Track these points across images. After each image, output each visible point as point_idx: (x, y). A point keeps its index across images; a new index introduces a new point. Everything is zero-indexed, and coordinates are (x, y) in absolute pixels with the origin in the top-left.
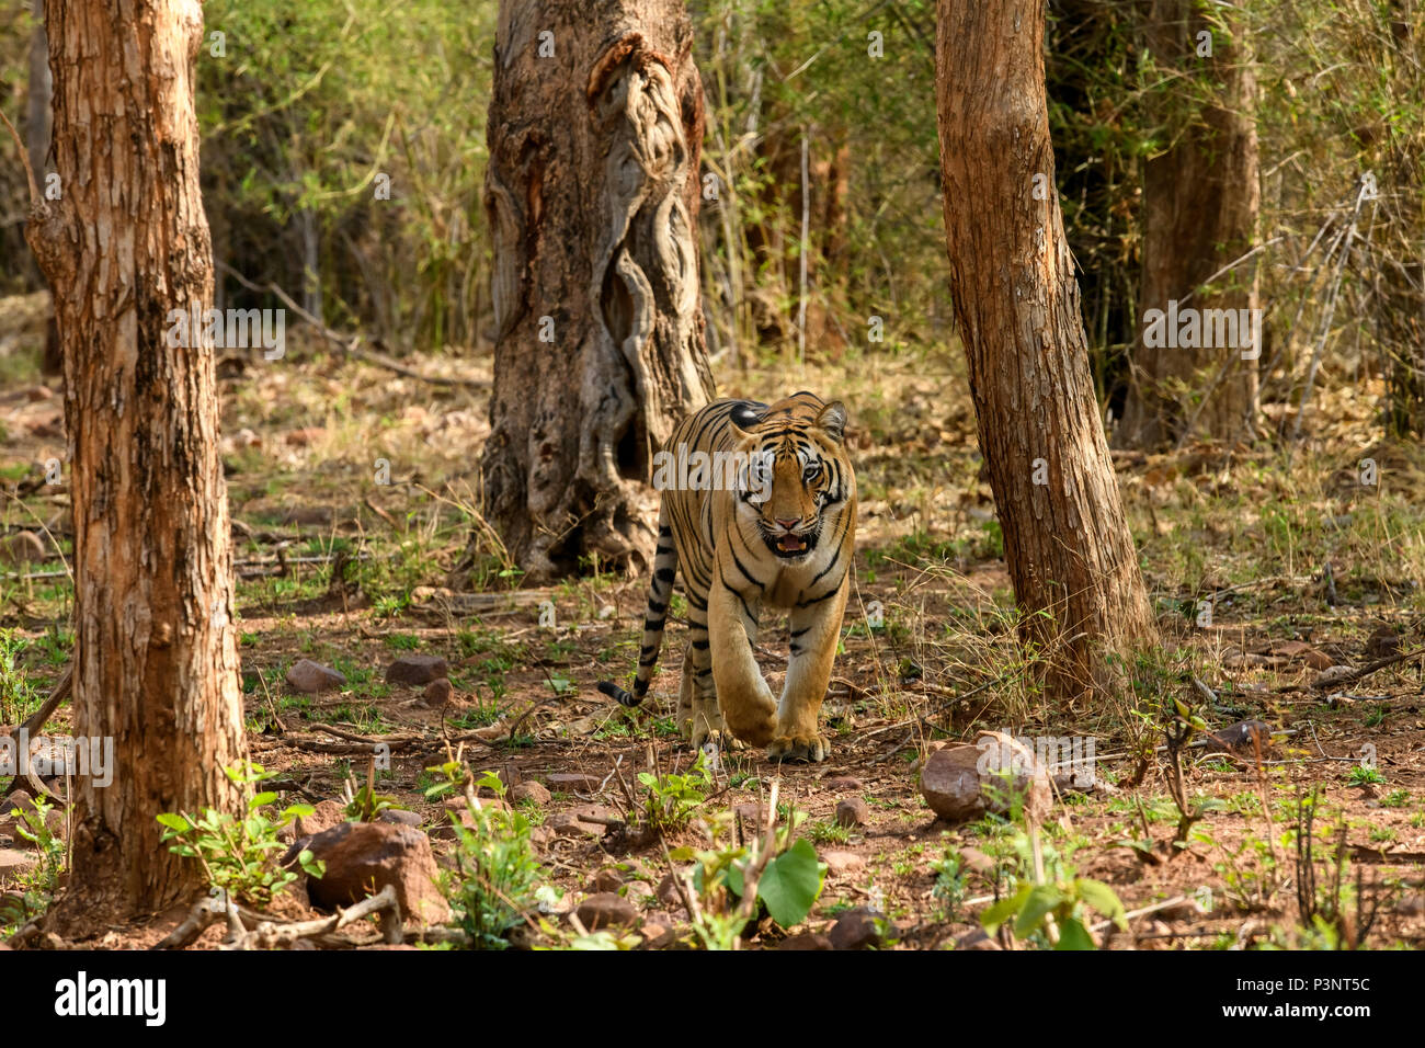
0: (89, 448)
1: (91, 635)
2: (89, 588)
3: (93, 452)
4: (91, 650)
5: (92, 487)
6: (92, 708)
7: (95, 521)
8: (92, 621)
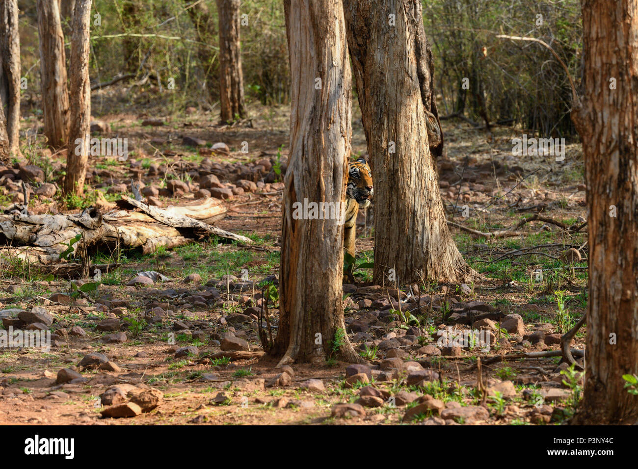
0: (596, 211)
1: (595, 295)
2: (595, 274)
3: (598, 213)
4: (595, 302)
5: (597, 228)
6: (595, 327)
7: (598, 244)
8: (595, 289)
